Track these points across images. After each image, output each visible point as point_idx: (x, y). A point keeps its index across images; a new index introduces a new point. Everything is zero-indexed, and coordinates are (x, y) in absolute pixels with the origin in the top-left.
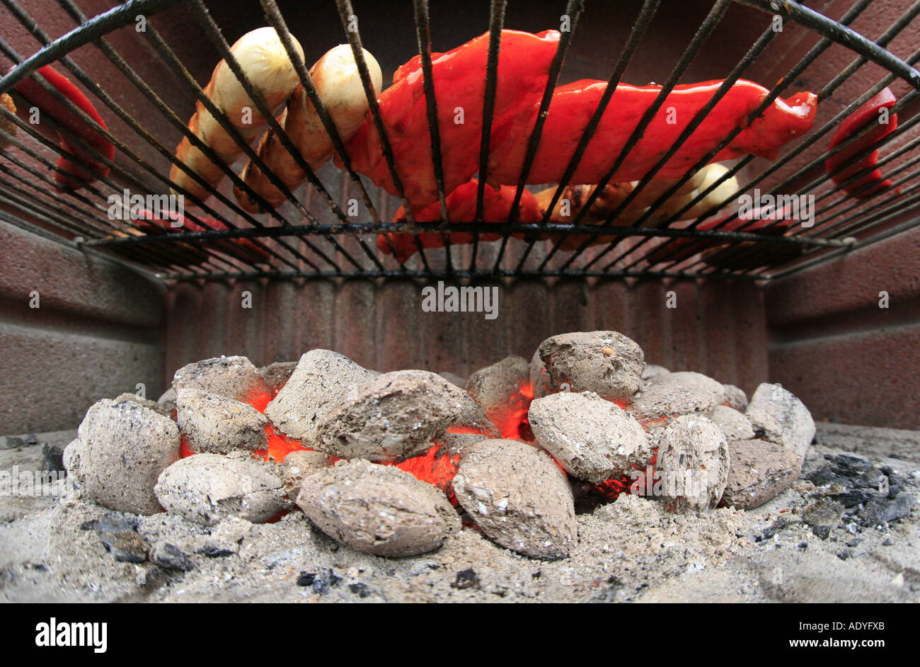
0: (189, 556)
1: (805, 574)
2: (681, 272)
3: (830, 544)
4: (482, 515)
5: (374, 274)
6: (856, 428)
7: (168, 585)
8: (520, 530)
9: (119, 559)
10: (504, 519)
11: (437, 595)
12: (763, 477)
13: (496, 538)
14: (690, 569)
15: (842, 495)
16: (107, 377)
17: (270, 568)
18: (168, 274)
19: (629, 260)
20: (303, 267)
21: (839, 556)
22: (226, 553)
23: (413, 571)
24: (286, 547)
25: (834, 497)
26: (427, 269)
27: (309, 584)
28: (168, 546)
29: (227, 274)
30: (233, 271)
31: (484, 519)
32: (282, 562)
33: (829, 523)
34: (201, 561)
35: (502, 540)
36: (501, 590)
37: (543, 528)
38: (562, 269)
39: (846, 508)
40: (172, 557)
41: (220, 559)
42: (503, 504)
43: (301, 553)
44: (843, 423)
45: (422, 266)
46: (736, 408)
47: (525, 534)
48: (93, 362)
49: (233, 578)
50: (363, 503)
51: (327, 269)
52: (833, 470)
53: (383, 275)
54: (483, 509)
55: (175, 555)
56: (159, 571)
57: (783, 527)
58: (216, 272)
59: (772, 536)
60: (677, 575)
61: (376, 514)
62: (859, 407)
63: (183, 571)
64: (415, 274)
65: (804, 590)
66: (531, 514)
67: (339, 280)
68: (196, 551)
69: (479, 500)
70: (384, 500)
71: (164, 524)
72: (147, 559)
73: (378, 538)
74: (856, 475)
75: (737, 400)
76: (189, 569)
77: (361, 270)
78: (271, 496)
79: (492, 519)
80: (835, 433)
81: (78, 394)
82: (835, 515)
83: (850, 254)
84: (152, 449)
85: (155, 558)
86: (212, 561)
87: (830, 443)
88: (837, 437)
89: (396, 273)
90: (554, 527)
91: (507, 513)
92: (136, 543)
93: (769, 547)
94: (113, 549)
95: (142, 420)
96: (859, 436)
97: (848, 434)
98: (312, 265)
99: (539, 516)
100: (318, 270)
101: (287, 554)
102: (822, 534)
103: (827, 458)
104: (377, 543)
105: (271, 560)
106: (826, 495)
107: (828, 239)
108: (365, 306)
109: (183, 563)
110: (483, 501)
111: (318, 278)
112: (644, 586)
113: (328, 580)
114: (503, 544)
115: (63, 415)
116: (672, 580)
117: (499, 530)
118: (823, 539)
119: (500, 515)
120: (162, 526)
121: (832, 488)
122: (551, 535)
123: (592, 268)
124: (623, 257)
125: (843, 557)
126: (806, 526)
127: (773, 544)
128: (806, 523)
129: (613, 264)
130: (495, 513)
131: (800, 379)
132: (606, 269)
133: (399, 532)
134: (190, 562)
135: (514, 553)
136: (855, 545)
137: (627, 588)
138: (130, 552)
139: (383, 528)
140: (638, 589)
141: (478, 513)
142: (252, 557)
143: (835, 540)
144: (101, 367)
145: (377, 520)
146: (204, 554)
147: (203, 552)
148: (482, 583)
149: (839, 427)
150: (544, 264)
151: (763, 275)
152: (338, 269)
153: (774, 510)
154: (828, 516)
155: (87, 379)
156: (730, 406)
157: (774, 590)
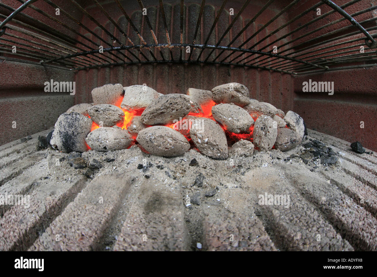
0: (101, 162)
1: (299, 173)
2: (264, 67)
3: (308, 166)
4: (199, 143)
5: (153, 62)
6: (322, 134)
7: (93, 174)
8: (211, 149)
9: (76, 168)
10: (206, 145)
11: (185, 168)
12: (289, 141)
13: (202, 151)
14: (263, 166)
15: (313, 152)
16: (54, 109)
17: (128, 164)
18: (75, 68)
19: (246, 61)
20: (126, 60)
21: (310, 170)
22: (113, 160)
23: (176, 161)
24: (133, 156)
25: (311, 152)
26: (172, 60)
27: (141, 168)
28: (94, 160)
29: (97, 65)
30: (100, 64)
31: (199, 145)
32: (132, 162)
33: (308, 159)
34: (105, 164)
35: (204, 152)
36: (205, 167)
37: (218, 149)
38: (222, 62)
39: (314, 156)
40: (95, 163)
41: (111, 162)
42: (206, 140)
43: (138, 158)
44: (318, 131)
45: (171, 59)
46: (281, 117)
47: (212, 151)
48: (49, 105)
49: (116, 168)
50: (161, 136)
51: (135, 60)
52: (312, 144)
53: (156, 62)
54: (199, 141)
55: (96, 163)
56: (90, 170)
57: (293, 157)
58: (93, 65)
59: (289, 160)
60: (259, 167)
61: (166, 140)
62: (324, 127)
63: (99, 168)
64: (168, 62)
65: (298, 178)
66: (215, 144)
67: (140, 64)
68: (103, 160)
69: (199, 138)
70: (169, 135)
71: (90, 153)
72: (86, 166)
73: (166, 148)
74: (319, 147)
75: (281, 114)
76: (101, 168)
77: (148, 60)
78: (128, 141)
79: (202, 145)
80: (315, 133)
81: (44, 118)
82: (310, 157)
83: (326, 72)
84: (83, 127)
85: (90, 165)
86: (109, 163)
87: (312, 136)
88: (315, 135)
89: (161, 62)
90: (222, 149)
91: (207, 143)
92: (82, 161)
93: (288, 163)
94: (74, 165)
95: (79, 118)
96: (323, 136)
97: (319, 135)
98: (130, 60)
99: (218, 145)
100: (132, 61)
101: (133, 159)
102: (306, 162)
103: (310, 140)
104: (166, 150)
105: (128, 161)
106: (308, 151)
107: (318, 65)
108: (150, 74)
109: (99, 165)
110: (200, 138)
111: (132, 64)
112: (249, 168)
113: (148, 165)
114: (204, 153)
115: (39, 126)
116: (258, 168)
117: (204, 149)
118: (306, 164)
119: (205, 144)
120: (89, 154)
121: (310, 149)
122: (220, 152)
123: (232, 62)
124: (244, 59)
125: (312, 171)
126: (301, 159)
127: (290, 162)
128: (301, 158)
129: (240, 61)
130: (203, 143)
131: (304, 113)
132: (237, 63)
133: (174, 146)
134: (101, 165)
135: (207, 157)
136: (316, 168)
137: (244, 168)
138: (80, 165)
139: (168, 145)
140: (247, 169)
141: (197, 142)
142: (122, 161)
143: (310, 165)
144: (52, 106)
145: (167, 142)
146: (106, 161)
147: (106, 160)
148: (199, 164)
149: (316, 132)
150: (215, 59)
151: (294, 73)
152: (139, 60)
153: (290, 153)
154: (308, 157)
155: (47, 111)
156: (279, 116)
157: (289, 176)
